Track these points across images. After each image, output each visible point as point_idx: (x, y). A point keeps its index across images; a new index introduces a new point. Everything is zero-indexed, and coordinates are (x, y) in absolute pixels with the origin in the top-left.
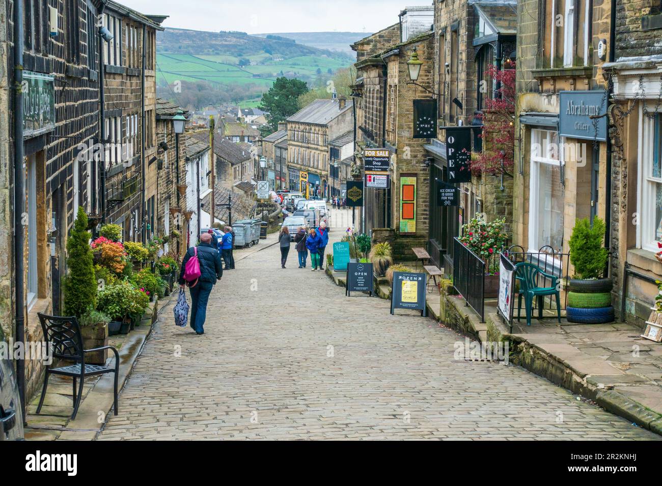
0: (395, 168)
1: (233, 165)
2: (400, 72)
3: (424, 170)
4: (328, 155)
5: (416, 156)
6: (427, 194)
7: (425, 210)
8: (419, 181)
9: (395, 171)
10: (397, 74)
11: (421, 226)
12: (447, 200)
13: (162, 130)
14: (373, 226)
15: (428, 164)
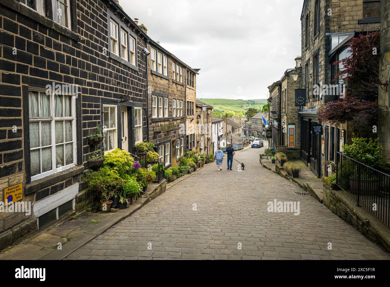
0: (286, 122)
1: (236, 129)
2: (287, 83)
3: (298, 122)
4: (262, 127)
5: (294, 117)
6: (299, 132)
7: (299, 139)
8: (296, 127)
9: (286, 123)
10: (286, 84)
11: (297, 145)
12: (318, 132)
13: (199, 110)
14: (276, 145)
15: (300, 119)
